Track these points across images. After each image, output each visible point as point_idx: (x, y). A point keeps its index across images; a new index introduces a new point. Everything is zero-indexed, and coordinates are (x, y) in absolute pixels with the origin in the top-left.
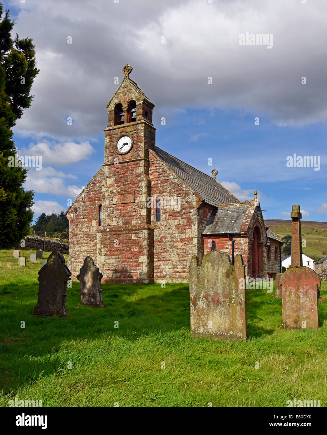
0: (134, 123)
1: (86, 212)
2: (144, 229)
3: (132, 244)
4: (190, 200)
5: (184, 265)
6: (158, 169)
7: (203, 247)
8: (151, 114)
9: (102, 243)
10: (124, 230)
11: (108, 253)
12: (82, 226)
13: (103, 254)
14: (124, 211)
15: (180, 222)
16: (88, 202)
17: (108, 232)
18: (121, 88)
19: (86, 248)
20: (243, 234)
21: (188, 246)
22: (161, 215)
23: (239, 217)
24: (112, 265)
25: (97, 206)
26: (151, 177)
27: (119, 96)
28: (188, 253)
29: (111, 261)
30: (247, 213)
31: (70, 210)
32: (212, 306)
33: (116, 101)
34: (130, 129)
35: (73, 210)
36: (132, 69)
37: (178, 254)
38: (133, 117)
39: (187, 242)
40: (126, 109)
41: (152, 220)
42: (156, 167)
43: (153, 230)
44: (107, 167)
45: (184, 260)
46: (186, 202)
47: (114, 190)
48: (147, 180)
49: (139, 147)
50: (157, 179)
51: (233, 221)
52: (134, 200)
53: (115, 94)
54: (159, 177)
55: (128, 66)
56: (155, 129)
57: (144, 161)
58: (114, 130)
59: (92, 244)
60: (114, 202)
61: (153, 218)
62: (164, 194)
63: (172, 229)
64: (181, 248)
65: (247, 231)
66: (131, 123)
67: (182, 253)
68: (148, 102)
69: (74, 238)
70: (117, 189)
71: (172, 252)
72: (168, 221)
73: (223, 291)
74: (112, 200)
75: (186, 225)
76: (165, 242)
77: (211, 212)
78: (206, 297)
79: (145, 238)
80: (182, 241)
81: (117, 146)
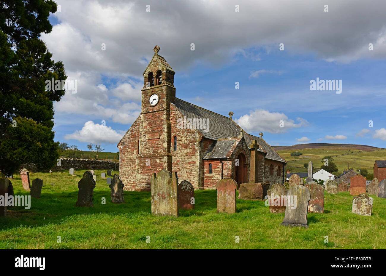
0: (160, 85)
1: (130, 144)
2: (165, 156)
3: (158, 166)
4: (195, 136)
5: (190, 179)
6: (175, 116)
7: (204, 167)
8: (173, 78)
9: (139, 166)
10: (153, 157)
11: (143, 172)
12: (128, 154)
13: (139, 172)
14: (153, 144)
15: (189, 151)
16: (131, 138)
17: (143, 158)
18: (153, 62)
19: (130, 169)
20: (228, 159)
21: (193, 167)
22: (177, 146)
23: (229, 147)
24: (145, 180)
25: (137, 141)
26: (171, 121)
27: (151, 67)
28: (193, 171)
29: (144, 177)
30: (234, 144)
31: (120, 144)
32: (161, 199)
33: (149, 71)
34: (157, 89)
35: (122, 143)
36: (160, 49)
37: (187, 172)
38: (160, 81)
39: (192, 164)
40: (156, 76)
41: (171, 150)
42: (174, 114)
43: (172, 156)
44: (143, 115)
45: (190, 176)
46: (192, 138)
47: (147, 130)
48: (168, 123)
49: (163, 102)
50: (175, 123)
51: (224, 150)
52: (160, 137)
53: (149, 66)
54: (176, 122)
55: (157, 47)
56: (175, 89)
57: (166, 111)
58: (147, 90)
59: (134, 166)
60: (147, 138)
61: (172, 149)
62: (179, 133)
63: (183, 155)
64: (189, 168)
65: (230, 156)
66: (158, 86)
67: (189, 171)
68: (170, 71)
69: (122, 162)
70: (149, 130)
71: (183, 170)
72: (181, 150)
73: (167, 192)
74: (146, 137)
75: (192, 153)
76: (179, 164)
77: (212, 143)
78: (159, 195)
79: (165, 161)
80: (189, 163)
81: (149, 101)
